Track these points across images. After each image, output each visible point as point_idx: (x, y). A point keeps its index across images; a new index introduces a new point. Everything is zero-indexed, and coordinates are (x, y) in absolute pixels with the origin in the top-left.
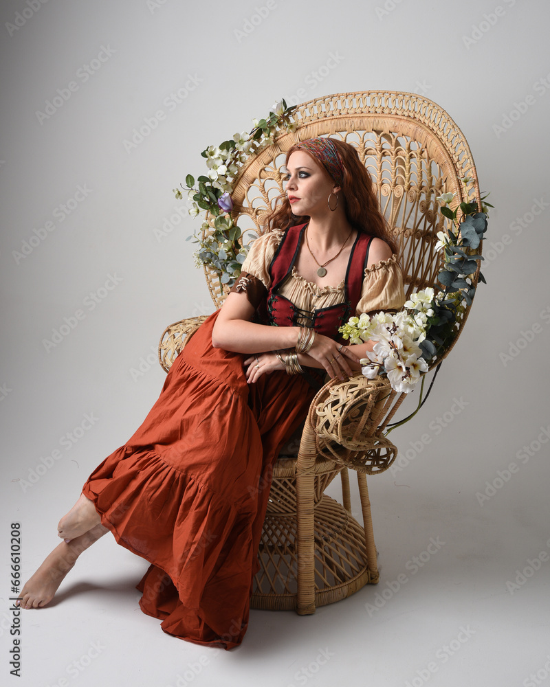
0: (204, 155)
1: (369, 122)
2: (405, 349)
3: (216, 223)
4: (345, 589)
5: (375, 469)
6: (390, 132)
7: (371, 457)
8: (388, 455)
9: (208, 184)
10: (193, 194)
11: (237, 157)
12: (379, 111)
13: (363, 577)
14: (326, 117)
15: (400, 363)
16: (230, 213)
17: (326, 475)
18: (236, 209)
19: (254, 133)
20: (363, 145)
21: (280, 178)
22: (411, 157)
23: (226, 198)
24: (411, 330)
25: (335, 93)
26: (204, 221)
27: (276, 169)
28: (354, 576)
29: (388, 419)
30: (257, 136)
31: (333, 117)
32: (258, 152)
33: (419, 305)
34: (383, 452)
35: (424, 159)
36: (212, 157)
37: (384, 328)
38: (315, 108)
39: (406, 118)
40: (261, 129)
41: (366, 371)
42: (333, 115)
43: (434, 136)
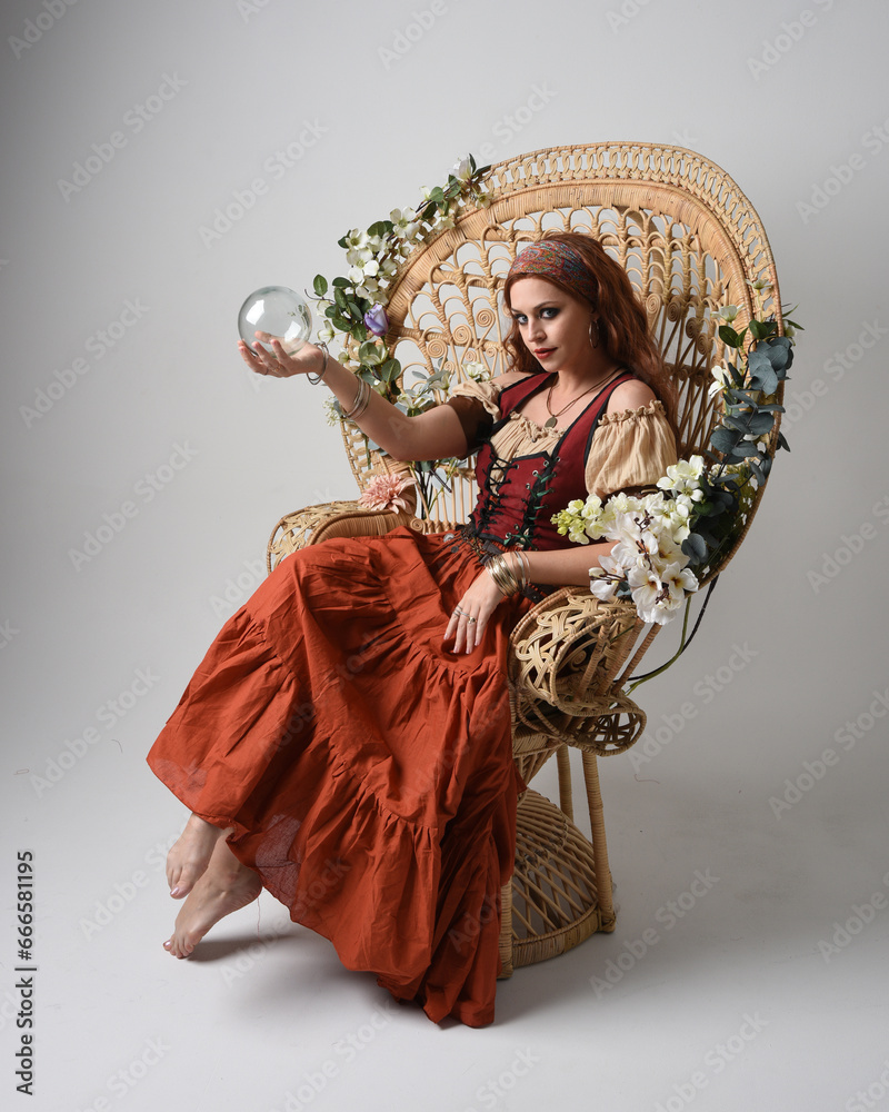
0: (342, 243)
1: (607, 193)
2: (661, 554)
3: (361, 353)
4: (561, 940)
5: (610, 747)
6: (640, 209)
7: (605, 728)
8: (631, 726)
9: (348, 291)
10: (324, 306)
11: (396, 248)
12: (623, 174)
13: (589, 920)
14: (538, 183)
15: (653, 577)
16: (383, 338)
17: (531, 756)
18: (393, 330)
19: (424, 209)
20: (597, 229)
21: (464, 281)
22: (673, 248)
23: (378, 312)
24: (668, 523)
25: (554, 146)
26: (343, 350)
27: (458, 267)
28: (576, 919)
29: (630, 667)
30: (428, 215)
31: (551, 184)
32: (428, 240)
33: (679, 483)
34: (624, 720)
35: (695, 251)
36: (356, 248)
37: (629, 521)
38: (521, 169)
39: (665, 186)
40: (434, 203)
41: (598, 587)
42: (550, 181)
43: (711, 215)
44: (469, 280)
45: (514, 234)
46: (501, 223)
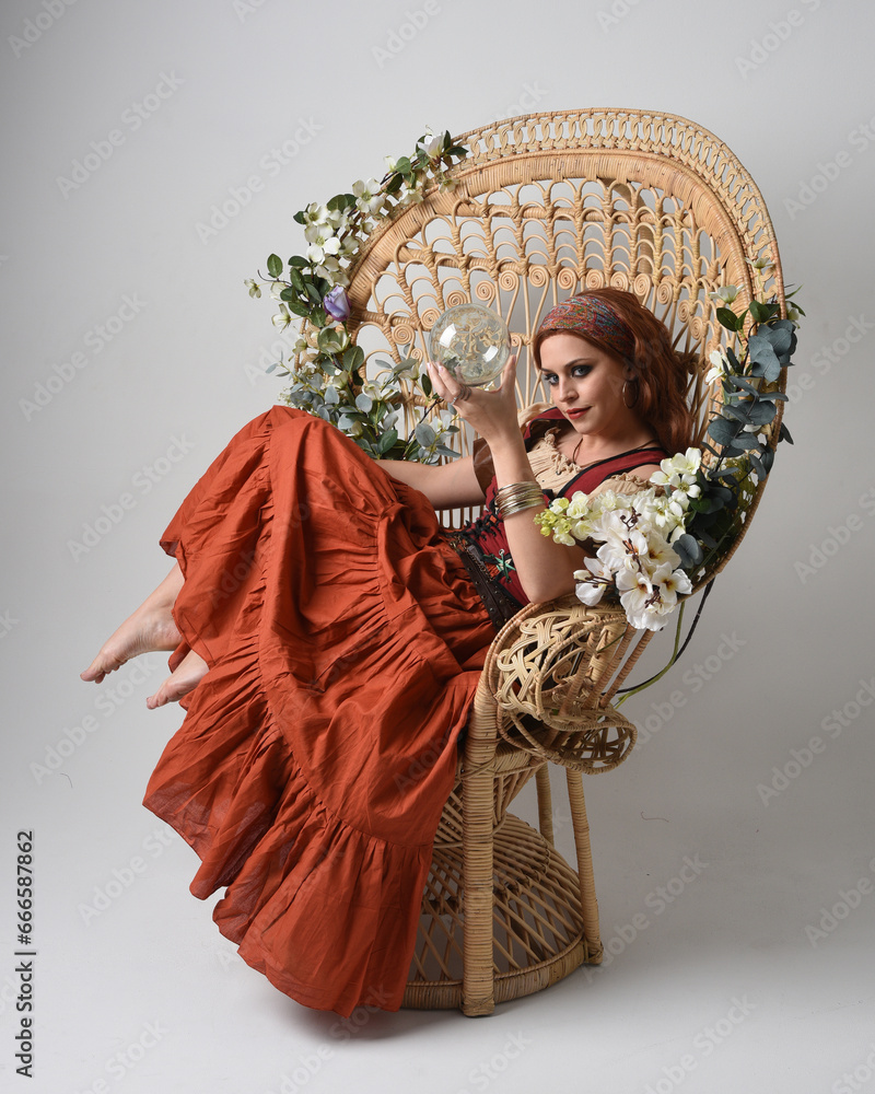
0: (299, 218)
1: (591, 165)
2: (652, 555)
3: (320, 339)
4: (546, 974)
5: (598, 764)
6: (628, 181)
7: (591, 744)
8: (620, 741)
9: (306, 271)
10: (279, 289)
11: (358, 223)
12: (609, 143)
13: (575, 953)
14: (515, 153)
15: (643, 579)
16: (344, 324)
17: (512, 776)
18: (355, 315)
19: (389, 181)
20: (580, 203)
21: (434, 261)
22: (664, 224)
23: (339, 295)
24: (661, 520)
25: (533, 112)
26: (299, 337)
27: (426, 245)
28: (560, 951)
29: (620, 678)
30: (393, 188)
31: (529, 154)
32: (394, 215)
33: (675, 478)
34: (612, 735)
35: (688, 228)
36: (315, 223)
37: (615, 519)
38: (497, 138)
39: (655, 157)
40: (400, 175)
41: (584, 591)
42: (528, 151)
43: (706, 189)
44: (438, 259)
45: (488, 208)
46: (474, 197)
